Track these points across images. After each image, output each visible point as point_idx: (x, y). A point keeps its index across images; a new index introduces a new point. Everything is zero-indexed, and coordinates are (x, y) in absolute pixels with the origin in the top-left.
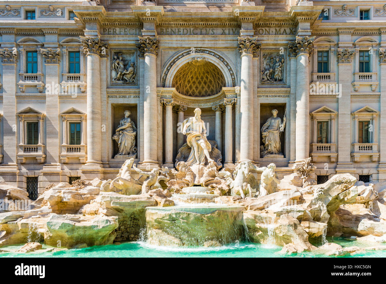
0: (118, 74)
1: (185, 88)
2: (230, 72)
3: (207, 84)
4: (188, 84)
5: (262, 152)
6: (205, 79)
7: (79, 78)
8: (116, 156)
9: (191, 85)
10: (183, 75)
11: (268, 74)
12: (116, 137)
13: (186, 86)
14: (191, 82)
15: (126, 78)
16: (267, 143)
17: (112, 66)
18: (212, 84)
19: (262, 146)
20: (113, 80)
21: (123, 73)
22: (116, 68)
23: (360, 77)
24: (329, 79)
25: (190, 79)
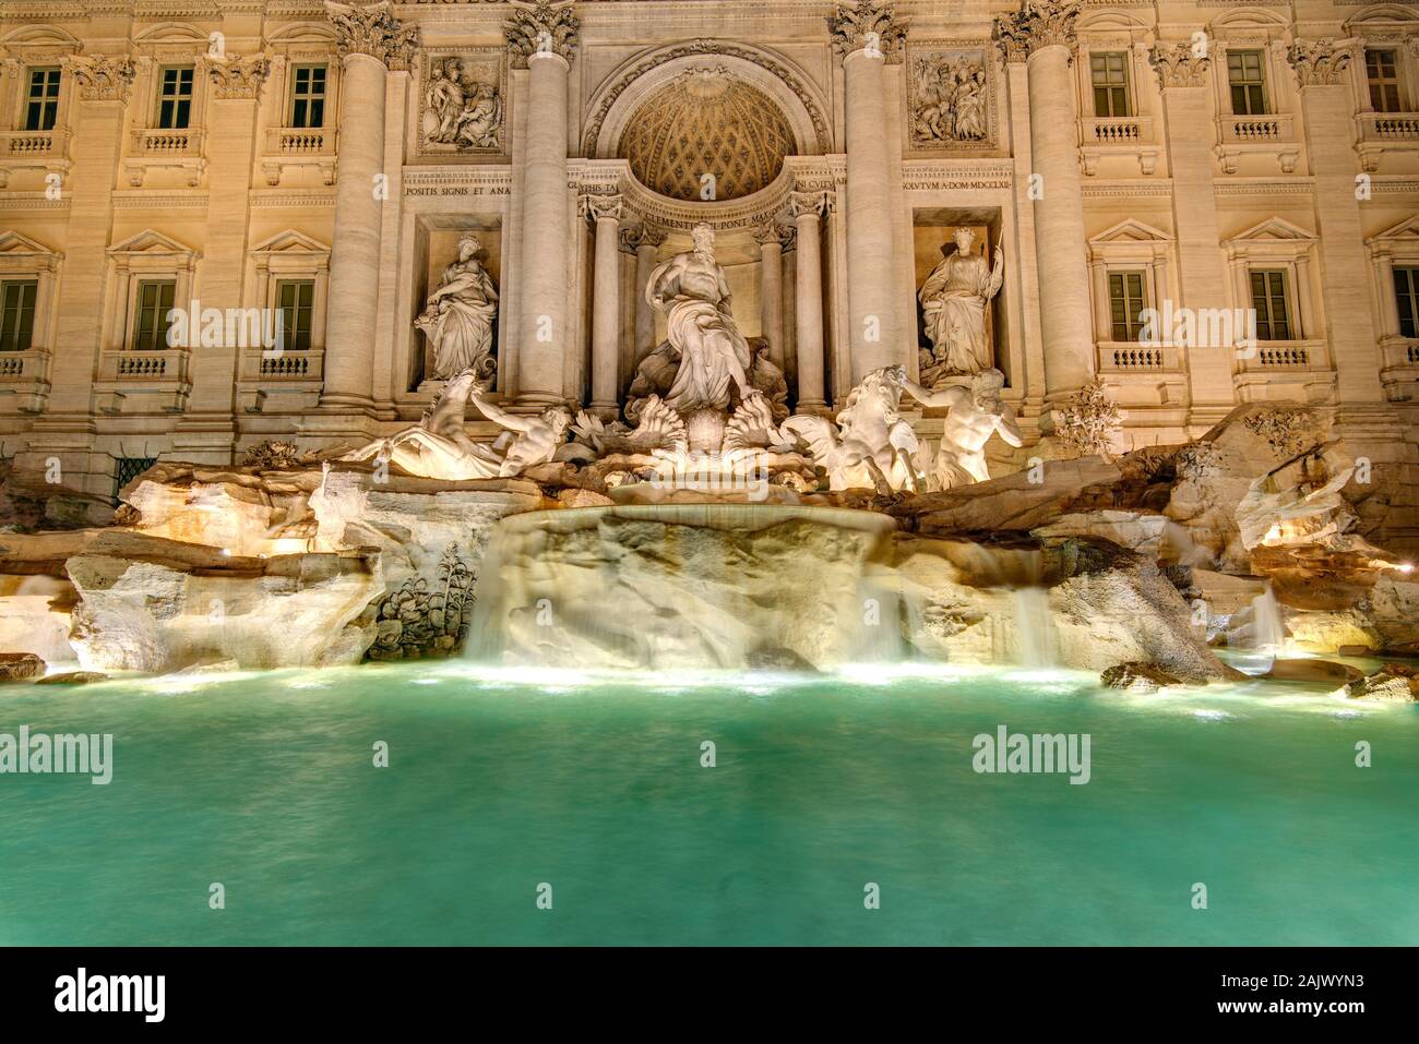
0: (441, 122)
1: (659, 172)
2: (809, 111)
3: (733, 162)
4: (672, 161)
5: (927, 372)
6: (725, 145)
7: (320, 141)
8: (424, 382)
9: (680, 166)
10: (655, 131)
11: (935, 119)
12: (425, 323)
13: (664, 169)
14: (682, 155)
15: (469, 136)
16: (942, 337)
17: (425, 98)
18: (749, 162)
19: (926, 351)
20: (427, 141)
21: (460, 120)
22: (438, 105)
23: (1237, 129)
24: (1136, 135)
25: (679, 146)
